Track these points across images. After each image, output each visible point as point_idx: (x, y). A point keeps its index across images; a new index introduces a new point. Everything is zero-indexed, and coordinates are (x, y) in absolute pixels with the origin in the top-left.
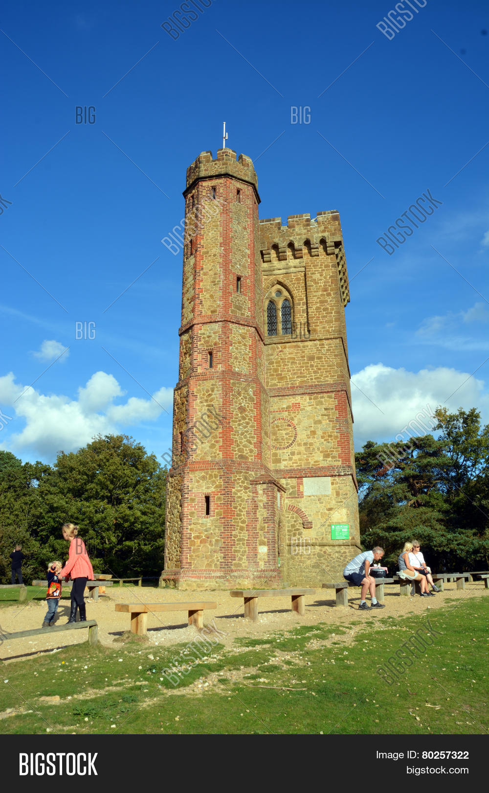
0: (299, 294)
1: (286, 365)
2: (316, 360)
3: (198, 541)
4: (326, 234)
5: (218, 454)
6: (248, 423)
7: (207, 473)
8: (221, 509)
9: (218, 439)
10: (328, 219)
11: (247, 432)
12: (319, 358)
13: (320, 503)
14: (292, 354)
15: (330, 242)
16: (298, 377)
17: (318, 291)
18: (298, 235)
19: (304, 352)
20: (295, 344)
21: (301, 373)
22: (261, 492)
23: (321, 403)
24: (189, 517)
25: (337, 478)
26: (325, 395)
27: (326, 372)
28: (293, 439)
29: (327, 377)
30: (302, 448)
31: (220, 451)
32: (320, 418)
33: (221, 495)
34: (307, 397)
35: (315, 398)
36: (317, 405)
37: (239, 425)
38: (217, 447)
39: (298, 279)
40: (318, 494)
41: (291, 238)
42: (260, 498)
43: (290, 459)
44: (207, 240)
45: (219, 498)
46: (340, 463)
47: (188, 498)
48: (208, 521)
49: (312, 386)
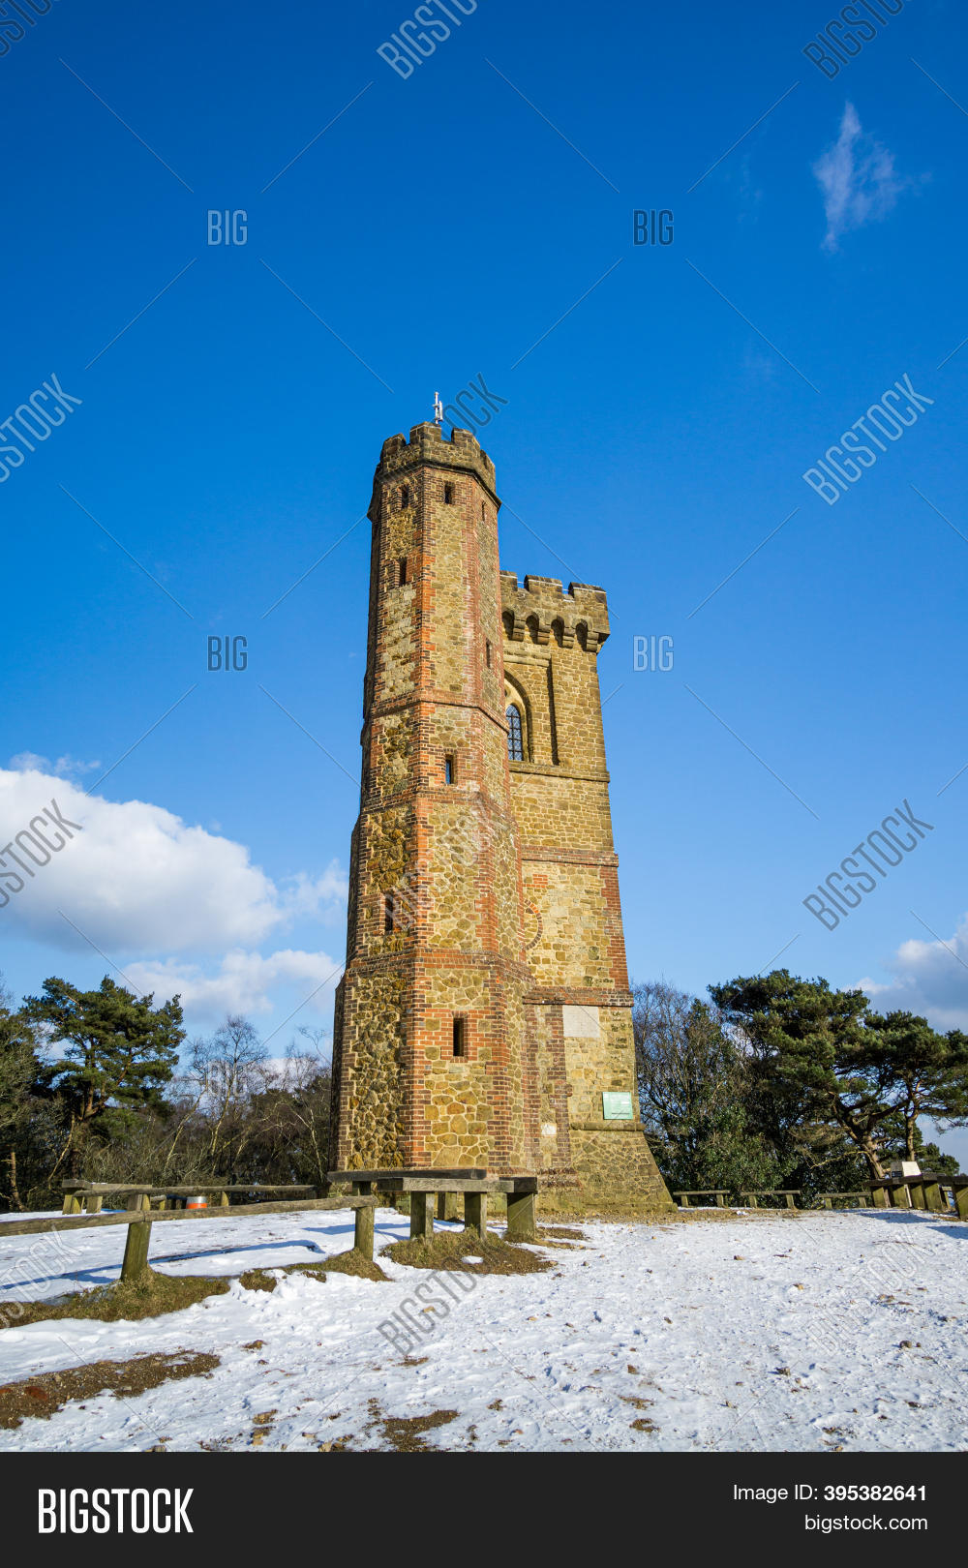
0: (539, 701)
1: (522, 809)
2: (569, 810)
3: (442, 1109)
4: (588, 618)
5: (475, 941)
7: (459, 974)
8: (488, 1045)
9: (473, 913)
10: (589, 596)
11: (510, 907)
12: (575, 808)
13: (583, 1051)
14: (532, 792)
15: (593, 632)
16: (541, 833)
17: (570, 703)
18: (544, 607)
19: (550, 793)
20: (536, 777)
21: (546, 827)
22: (541, 1020)
23: (579, 881)
24: (426, 1059)
25: (608, 1010)
26: (586, 869)
27: (586, 831)
28: (535, 934)
29: (588, 840)
30: (551, 954)
31: (478, 935)
32: (579, 905)
33: (487, 1017)
34: (557, 868)
35: (572, 872)
36: (574, 883)
38: (473, 927)
39: (536, 676)
40: (580, 1035)
41: (535, 610)
42: (540, 1031)
43: (533, 970)
44: (440, 566)
45: (484, 1025)
46: (612, 986)
47: (421, 1019)
48: (463, 1069)
49: (564, 851)
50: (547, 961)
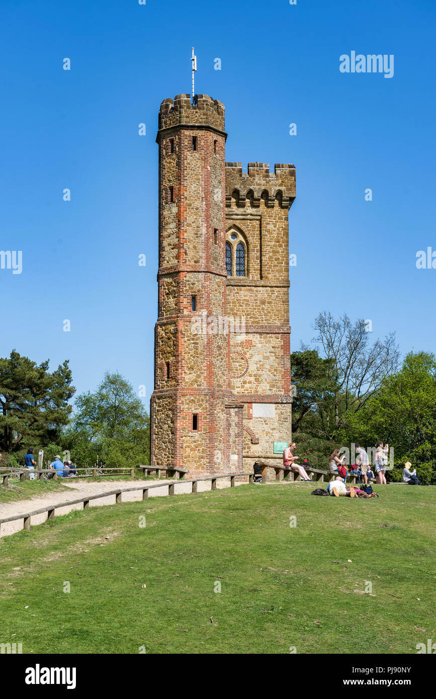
0: (254, 241)
1: (241, 306)
2: (267, 304)
3: (188, 450)
4: (283, 188)
5: (203, 383)
6: (222, 359)
8: (207, 426)
9: (203, 371)
10: (285, 173)
11: (222, 366)
12: (269, 303)
13: (266, 424)
14: (247, 296)
15: (286, 196)
16: (251, 318)
17: (271, 242)
18: (258, 184)
19: (257, 296)
20: (250, 288)
21: (254, 314)
22: (233, 414)
23: (269, 342)
24: (182, 431)
25: (280, 405)
26: (273, 335)
27: (275, 315)
28: (245, 370)
29: (276, 319)
30: (252, 379)
31: (205, 381)
32: (268, 354)
33: (207, 415)
34: (258, 336)
35: (266, 338)
36: (266, 343)
37: (217, 360)
38: (202, 377)
39: (253, 227)
40: (264, 416)
41: (252, 188)
42: (233, 418)
43: (243, 387)
44: (190, 192)
46: (283, 393)
47: (180, 416)
48: (197, 435)
49: (262, 327)
50: (250, 382)
